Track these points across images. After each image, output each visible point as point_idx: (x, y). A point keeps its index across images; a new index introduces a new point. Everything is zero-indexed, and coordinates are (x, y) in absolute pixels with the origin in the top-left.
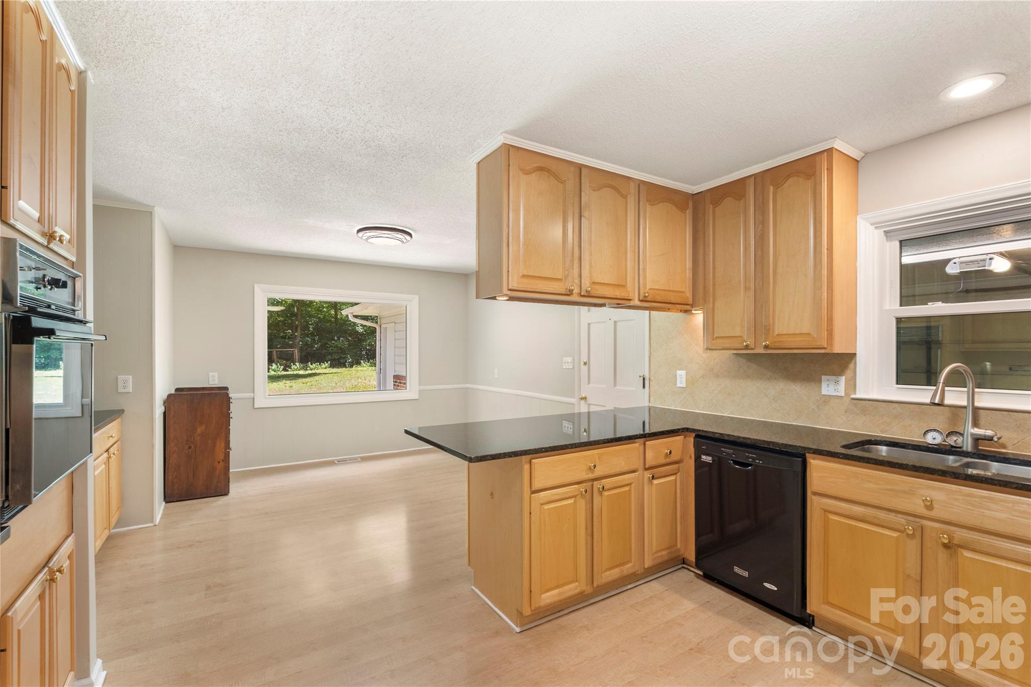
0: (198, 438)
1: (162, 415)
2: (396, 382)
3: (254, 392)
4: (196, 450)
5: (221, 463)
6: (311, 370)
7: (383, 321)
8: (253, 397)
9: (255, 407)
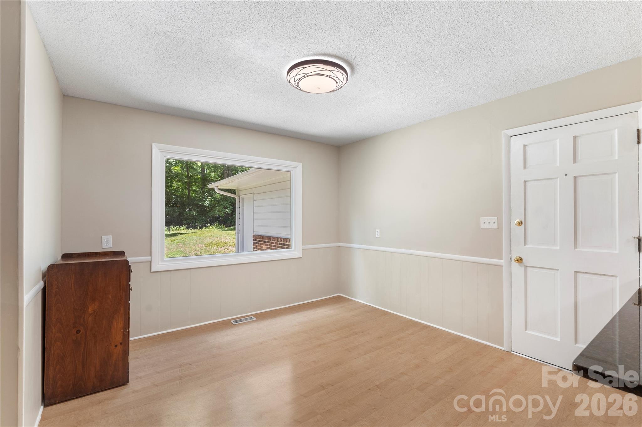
0: (90, 319)
1: (41, 293)
2: (256, 240)
3: (151, 256)
4: (86, 333)
5: (120, 347)
6: (173, 231)
7: (241, 193)
8: (150, 260)
9: (152, 271)
